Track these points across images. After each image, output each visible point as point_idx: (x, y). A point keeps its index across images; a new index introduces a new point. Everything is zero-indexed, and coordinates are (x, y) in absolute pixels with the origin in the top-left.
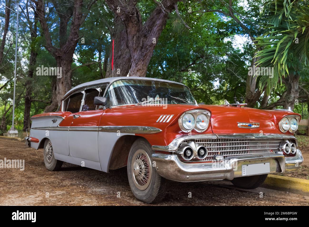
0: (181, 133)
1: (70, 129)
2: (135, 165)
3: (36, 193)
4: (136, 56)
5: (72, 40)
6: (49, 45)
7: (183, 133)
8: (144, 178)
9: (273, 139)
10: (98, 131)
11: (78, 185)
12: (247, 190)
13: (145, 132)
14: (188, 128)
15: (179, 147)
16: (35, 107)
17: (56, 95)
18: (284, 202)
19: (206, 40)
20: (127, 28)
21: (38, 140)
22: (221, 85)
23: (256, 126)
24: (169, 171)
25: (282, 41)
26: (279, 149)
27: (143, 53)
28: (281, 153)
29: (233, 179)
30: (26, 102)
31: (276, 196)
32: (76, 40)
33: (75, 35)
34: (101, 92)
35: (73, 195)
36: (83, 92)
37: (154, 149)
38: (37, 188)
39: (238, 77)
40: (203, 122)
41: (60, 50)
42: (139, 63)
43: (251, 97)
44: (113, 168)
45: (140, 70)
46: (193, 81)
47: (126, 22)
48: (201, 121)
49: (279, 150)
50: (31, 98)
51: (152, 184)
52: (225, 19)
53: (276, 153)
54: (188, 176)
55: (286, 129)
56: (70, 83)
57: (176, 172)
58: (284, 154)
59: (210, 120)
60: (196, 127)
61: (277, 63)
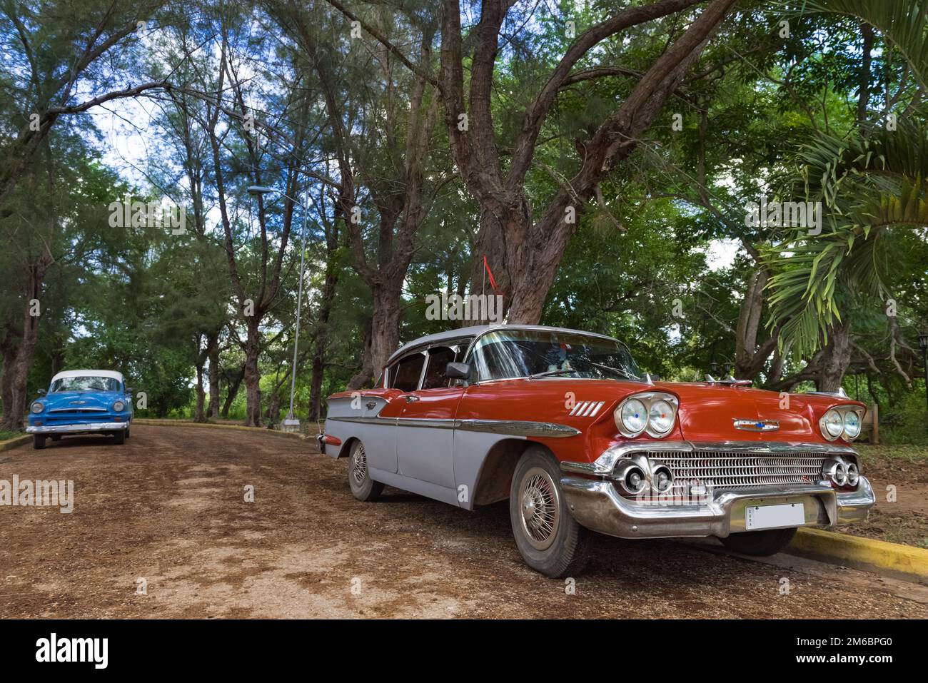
0: (620, 438)
1: (401, 423)
2: (527, 498)
3: (336, 545)
4: (521, 285)
5: (401, 255)
6: (360, 264)
7: (623, 438)
8: (544, 526)
9: (808, 455)
10: (455, 428)
11: (412, 532)
12: (753, 558)
13: (546, 434)
14: (632, 429)
15: (616, 465)
16: (330, 377)
17: (371, 356)
18: (838, 588)
19: (653, 253)
20: (504, 231)
21: (339, 440)
22: (683, 337)
23: (771, 427)
24: (595, 514)
25: (823, 255)
26: (821, 474)
27: (535, 278)
28: (828, 484)
29: (727, 535)
30: (314, 367)
31: (820, 575)
32: (408, 253)
33: (407, 246)
34: (458, 354)
35: (406, 552)
36: (425, 353)
37: (564, 468)
38: (337, 534)
39: (718, 321)
40: (663, 416)
41: (380, 273)
42: (527, 297)
43: (747, 362)
44: (482, 503)
45: (529, 309)
46: (629, 329)
47: (503, 221)
48: (659, 416)
49: (822, 478)
50: (323, 361)
51: (560, 538)
52: (691, 211)
53: (815, 482)
54: (635, 527)
55: (834, 433)
56: (396, 334)
57: (611, 517)
58: (833, 487)
59: (677, 414)
60: (649, 427)
61: (814, 298)
